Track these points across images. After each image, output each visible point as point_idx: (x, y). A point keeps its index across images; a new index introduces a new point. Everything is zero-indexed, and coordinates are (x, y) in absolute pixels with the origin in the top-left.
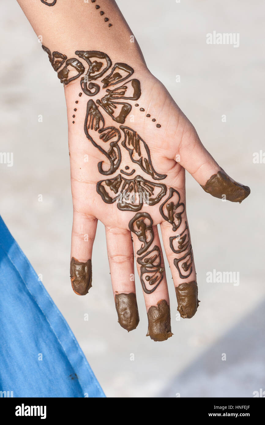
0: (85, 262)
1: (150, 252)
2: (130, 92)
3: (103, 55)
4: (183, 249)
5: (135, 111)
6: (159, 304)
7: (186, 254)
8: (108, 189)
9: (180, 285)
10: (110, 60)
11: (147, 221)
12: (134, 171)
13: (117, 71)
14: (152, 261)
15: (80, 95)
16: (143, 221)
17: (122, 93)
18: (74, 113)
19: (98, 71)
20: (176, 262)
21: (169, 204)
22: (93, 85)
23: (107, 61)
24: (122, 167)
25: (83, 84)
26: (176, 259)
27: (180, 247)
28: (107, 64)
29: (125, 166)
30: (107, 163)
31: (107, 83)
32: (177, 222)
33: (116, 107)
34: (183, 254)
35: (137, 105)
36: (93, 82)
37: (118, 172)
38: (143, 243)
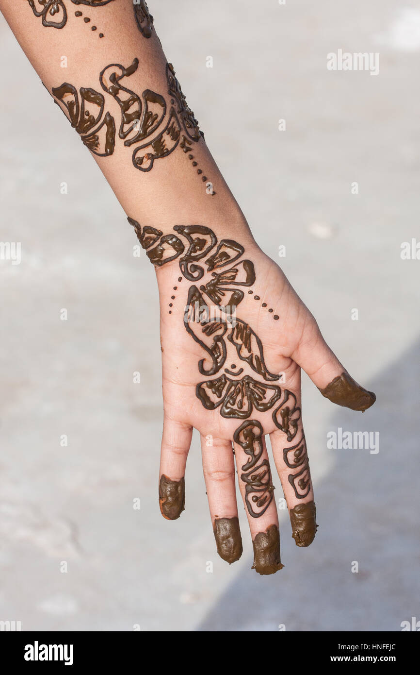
0: (178, 480)
1: (258, 468)
2: (242, 276)
3: (207, 231)
4: (300, 463)
5: (248, 299)
6: (268, 530)
7: (302, 469)
8: (209, 392)
9: (296, 507)
10: (215, 236)
11: (256, 431)
12: (242, 370)
13: (223, 249)
14: (261, 477)
15: (180, 279)
16: (251, 431)
17: (232, 278)
18: (172, 301)
19: (200, 250)
20: (292, 478)
21: (283, 410)
22: (196, 268)
23: (211, 238)
24: (227, 365)
25: (183, 266)
26: (290, 475)
27: (296, 460)
28: (212, 241)
29: (231, 363)
30: (209, 361)
31: (212, 264)
32: (292, 430)
33: (224, 295)
34: (299, 469)
35: (251, 292)
36: (195, 263)
37: (222, 372)
38: (250, 456)
